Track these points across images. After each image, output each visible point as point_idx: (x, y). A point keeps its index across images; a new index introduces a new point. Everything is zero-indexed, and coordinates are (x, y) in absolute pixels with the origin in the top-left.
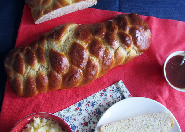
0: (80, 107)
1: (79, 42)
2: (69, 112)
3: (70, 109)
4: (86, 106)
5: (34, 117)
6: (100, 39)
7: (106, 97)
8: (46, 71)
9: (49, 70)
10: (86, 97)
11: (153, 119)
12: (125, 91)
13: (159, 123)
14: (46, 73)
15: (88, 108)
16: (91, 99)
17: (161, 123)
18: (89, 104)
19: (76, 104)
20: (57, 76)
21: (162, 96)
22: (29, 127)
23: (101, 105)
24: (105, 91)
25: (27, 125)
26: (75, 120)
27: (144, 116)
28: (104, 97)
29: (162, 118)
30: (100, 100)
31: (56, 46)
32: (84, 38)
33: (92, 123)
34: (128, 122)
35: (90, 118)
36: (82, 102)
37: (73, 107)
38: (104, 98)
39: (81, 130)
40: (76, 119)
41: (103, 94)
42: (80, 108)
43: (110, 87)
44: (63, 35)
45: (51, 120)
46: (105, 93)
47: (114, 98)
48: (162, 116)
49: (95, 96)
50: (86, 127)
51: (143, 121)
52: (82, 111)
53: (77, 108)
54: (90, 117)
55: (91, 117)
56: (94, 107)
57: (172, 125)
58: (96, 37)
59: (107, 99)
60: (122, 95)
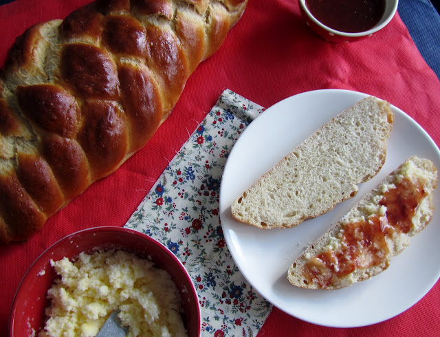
0: (164, 195)
1: (75, 41)
2: (143, 220)
3: (142, 212)
4: (176, 185)
5: (52, 261)
6: (122, 13)
7: (212, 141)
8: (33, 146)
9: (39, 138)
10: (166, 166)
11: (340, 130)
12: (246, 106)
13: (360, 131)
14: (36, 149)
15: (182, 187)
16: (177, 163)
17: (362, 129)
18: (181, 176)
19: (150, 193)
20: (65, 142)
21: (336, 76)
22: (55, 295)
23: (209, 164)
24: (201, 130)
25: (49, 291)
26: (167, 230)
27: (318, 134)
28: (205, 144)
29: (359, 116)
30: (201, 155)
31: (28, 79)
32: (85, 29)
33: (209, 216)
34: (288, 164)
35: (200, 207)
36: (162, 181)
37: (147, 205)
38: (209, 147)
39: (191, 244)
40: (169, 226)
41: (201, 138)
42: (166, 197)
43: (208, 116)
44: (32, 47)
45: (100, 251)
46: (204, 133)
47: (229, 135)
48: (357, 110)
49: (186, 152)
50: (202, 232)
51: (320, 145)
52: (173, 201)
53: (158, 200)
54: (196, 204)
55: (200, 203)
56: (196, 178)
57: (390, 121)
58: (112, 14)
59: (215, 144)
60: (246, 118)
